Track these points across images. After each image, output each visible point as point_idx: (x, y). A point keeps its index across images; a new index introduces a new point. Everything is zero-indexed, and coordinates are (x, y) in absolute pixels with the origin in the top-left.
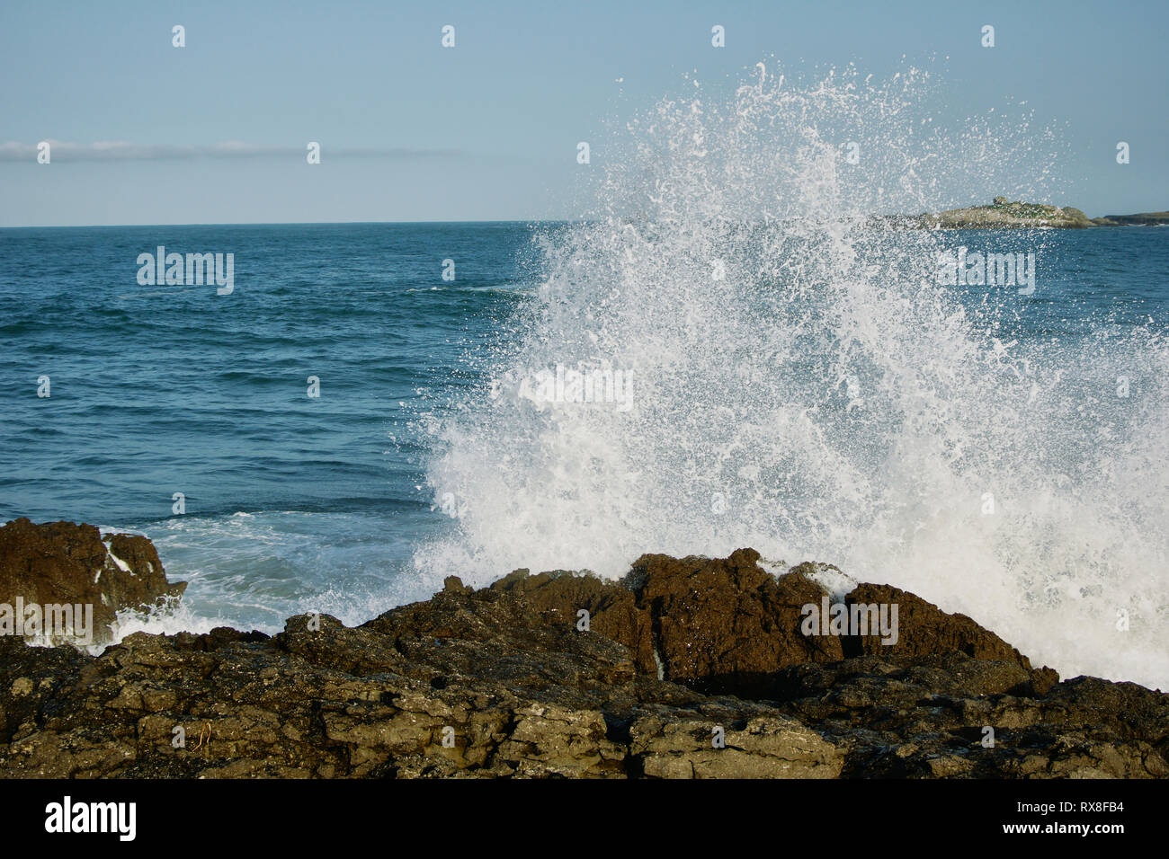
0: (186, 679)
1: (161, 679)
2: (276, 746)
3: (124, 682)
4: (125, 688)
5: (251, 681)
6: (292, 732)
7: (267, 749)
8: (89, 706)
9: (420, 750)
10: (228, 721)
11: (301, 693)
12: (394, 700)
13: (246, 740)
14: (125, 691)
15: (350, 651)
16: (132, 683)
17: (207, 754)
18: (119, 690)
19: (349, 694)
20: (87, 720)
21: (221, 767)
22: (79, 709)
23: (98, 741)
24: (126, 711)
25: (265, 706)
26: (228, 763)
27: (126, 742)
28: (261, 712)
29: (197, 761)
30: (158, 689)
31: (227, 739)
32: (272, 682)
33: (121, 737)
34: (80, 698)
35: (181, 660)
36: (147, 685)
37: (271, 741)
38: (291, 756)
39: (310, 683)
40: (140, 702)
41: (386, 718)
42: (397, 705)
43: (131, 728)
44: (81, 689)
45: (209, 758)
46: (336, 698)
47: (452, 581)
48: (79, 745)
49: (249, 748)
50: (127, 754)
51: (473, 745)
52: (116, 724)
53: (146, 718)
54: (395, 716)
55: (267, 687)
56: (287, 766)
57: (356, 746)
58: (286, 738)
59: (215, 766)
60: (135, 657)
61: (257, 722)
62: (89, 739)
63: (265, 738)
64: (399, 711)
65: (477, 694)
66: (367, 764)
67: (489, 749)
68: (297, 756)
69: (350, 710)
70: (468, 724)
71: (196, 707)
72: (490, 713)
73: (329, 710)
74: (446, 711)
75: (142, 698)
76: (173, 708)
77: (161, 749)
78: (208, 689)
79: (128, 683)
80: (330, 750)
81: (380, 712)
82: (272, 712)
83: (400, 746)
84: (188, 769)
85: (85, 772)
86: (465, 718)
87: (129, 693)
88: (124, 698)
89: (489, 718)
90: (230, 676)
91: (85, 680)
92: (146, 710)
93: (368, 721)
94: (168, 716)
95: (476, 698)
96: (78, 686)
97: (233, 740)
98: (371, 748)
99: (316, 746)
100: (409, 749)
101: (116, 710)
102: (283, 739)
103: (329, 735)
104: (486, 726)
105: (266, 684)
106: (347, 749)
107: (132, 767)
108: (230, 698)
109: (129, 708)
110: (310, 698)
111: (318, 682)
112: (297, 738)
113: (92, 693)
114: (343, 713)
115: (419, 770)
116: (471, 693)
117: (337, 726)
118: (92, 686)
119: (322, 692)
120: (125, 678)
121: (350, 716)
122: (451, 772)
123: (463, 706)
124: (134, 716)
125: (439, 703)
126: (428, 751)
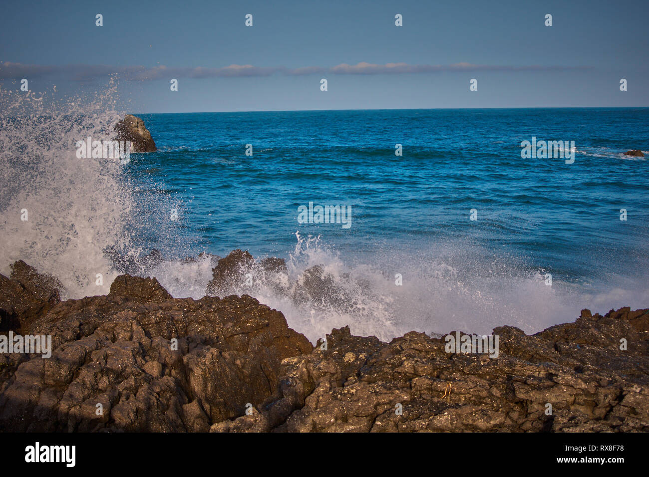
0: (438, 359)
1: (425, 358)
2: (487, 399)
3: (405, 358)
4: (405, 362)
5: (474, 362)
6: (496, 392)
7: (482, 400)
8: (386, 370)
9: (567, 407)
10: (461, 383)
11: (501, 370)
12: (554, 378)
13: (470, 394)
14: (405, 363)
15: (529, 348)
16: (409, 359)
17: (449, 400)
18: (402, 363)
19: (528, 372)
20: (384, 378)
21: (457, 409)
22: (380, 371)
23: (390, 389)
24: (405, 374)
25: (481, 376)
26: (460, 407)
27: (405, 391)
28: (479, 380)
29: (443, 404)
30: (423, 363)
31: (460, 393)
32: (486, 363)
33: (402, 388)
34: (381, 366)
35: (436, 348)
36: (417, 361)
37: (484, 396)
38: (495, 405)
39: (506, 365)
40: (413, 369)
41: (549, 388)
42: (555, 381)
43: (408, 383)
44: (381, 360)
45: (450, 403)
46: (521, 374)
47: (585, 312)
48: (380, 391)
49: (472, 399)
50: (405, 397)
51: (598, 407)
52: (400, 380)
53: (416, 378)
54: (554, 387)
55: (482, 366)
56: (492, 410)
57: (531, 402)
58: (492, 395)
59: (453, 407)
60: (411, 345)
61: (477, 385)
62: (385, 388)
63: (481, 394)
64: (556, 384)
65: (602, 377)
66: (537, 413)
67: (608, 409)
68: (498, 405)
69: (529, 382)
70: (596, 394)
71: (443, 374)
72: (609, 389)
73: (517, 381)
74: (584, 386)
75: (414, 367)
76: (431, 374)
77: (423, 396)
78: (450, 365)
79: (407, 359)
80: (517, 403)
81: (546, 384)
82: (485, 380)
83: (556, 404)
84: (438, 408)
85: (383, 406)
86: (594, 391)
87: (408, 364)
88: (405, 367)
89: (608, 392)
90: (462, 358)
91: (384, 356)
92: (416, 374)
93: (539, 389)
94: (428, 378)
95: (601, 379)
96: (380, 358)
97: (463, 394)
98: (539, 403)
99: (509, 401)
100: (562, 406)
101: (400, 373)
102: (491, 395)
103: (517, 395)
104: (606, 396)
105: (482, 364)
106: (526, 403)
107: (408, 405)
108: (462, 371)
109: (407, 372)
110: (506, 374)
111: (511, 364)
112: (498, 395)
113: (387, 363)
114: (525, 383)
115: (567, 418)
116: (598, 377)
117: (522, 390)
118: (387, 359)
119: (513, 370)
120: (405, 356)
121: (528, 385)
122: (586, 421)
123: (593, 384)
124: (410, 376)
125: (580, 381)
126: (572, 408)
